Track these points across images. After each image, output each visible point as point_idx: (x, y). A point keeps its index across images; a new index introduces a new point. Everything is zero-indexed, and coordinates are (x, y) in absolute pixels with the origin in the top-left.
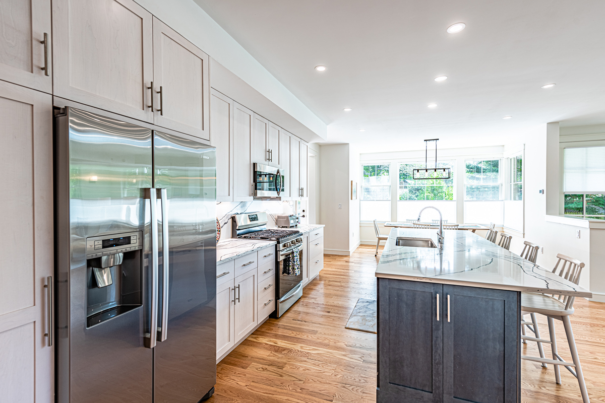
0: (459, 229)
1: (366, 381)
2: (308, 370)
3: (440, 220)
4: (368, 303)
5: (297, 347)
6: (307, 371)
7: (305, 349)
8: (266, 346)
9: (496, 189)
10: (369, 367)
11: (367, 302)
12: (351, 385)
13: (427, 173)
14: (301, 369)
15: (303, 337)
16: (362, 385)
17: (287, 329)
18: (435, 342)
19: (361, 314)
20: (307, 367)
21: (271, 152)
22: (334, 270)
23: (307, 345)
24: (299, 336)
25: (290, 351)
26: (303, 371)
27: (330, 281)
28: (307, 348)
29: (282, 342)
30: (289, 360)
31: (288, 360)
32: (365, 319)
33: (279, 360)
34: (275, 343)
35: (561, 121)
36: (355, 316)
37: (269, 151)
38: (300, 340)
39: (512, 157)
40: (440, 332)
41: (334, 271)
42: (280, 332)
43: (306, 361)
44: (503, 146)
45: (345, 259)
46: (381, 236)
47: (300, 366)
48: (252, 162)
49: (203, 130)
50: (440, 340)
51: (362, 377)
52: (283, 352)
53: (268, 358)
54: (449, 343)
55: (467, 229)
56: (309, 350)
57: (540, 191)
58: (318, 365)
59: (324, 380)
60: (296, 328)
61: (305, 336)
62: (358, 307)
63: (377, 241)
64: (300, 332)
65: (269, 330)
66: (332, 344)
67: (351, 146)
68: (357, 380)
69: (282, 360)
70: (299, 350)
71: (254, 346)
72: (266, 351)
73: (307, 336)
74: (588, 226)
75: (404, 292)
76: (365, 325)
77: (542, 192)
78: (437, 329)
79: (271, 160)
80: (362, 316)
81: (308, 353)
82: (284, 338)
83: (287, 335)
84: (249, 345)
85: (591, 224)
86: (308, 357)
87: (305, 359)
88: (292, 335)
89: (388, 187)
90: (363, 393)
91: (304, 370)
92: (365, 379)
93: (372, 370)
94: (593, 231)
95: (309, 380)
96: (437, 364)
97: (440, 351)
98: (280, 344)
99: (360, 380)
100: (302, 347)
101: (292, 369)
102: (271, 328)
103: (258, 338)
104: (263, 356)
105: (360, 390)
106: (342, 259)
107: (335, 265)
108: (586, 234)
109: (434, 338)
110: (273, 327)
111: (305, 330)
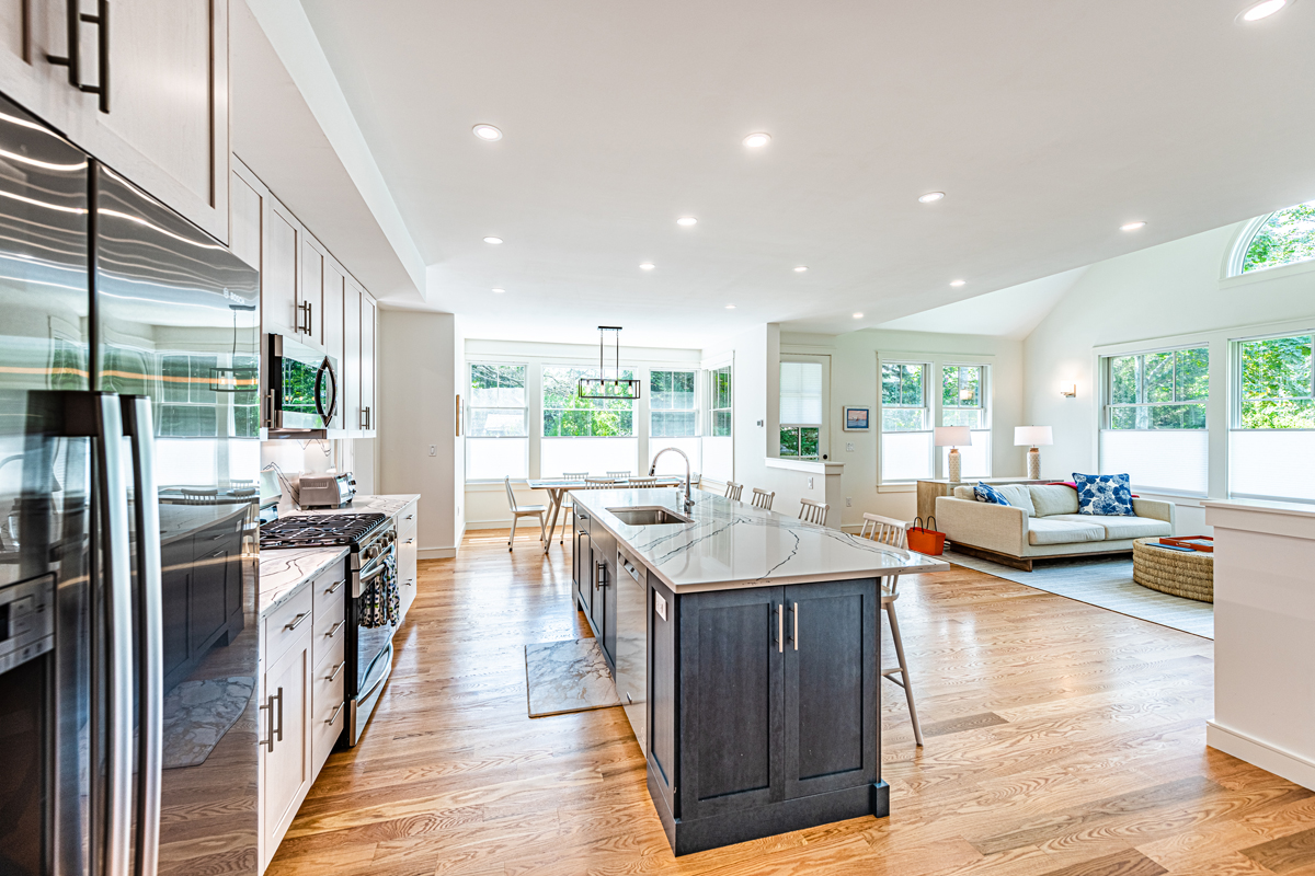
0: (657, 486)
1: (630, 815)
2: (499, 847)
3: (686, 474)
4: (548, 652)
5: (443, 803)
6: (498, 851)
7: (465, 801)
8: (355, 834)
9: (691, 418)
10: (620, 785)
11: (545, 649)
12: (610, 838)
13: (603, 388)
14: (482, 853)
15: (445, 774)
16: (627, 827)
17: (390, 768)
18: (774, 691)
19: (547, 678)
20: (493, 842)
21: (310, 310)
22: (436, 594)
23: (465, 788)
24: (433, 775)
25: (430, 820)
26: (491, 856)
27: (439, 621)
28: (471, 798)
29: (394, 806)
30: (440, 844)
31: (436, 846)
32: (561, 686)
33: (411, 856)
34: (376, 816)
35: (784, 323)
36: (537, 685)
37: (305, 307)
38: (440, 783)
39: (711, 369)
40: (781, 672)
41: (438, 598)
42: (376, 783)
43: (482, 829)
44: (701, 350)
45: (448, 565)
46: (520, 509)
47: (474, 846)
48: (266, 331)
49: (212, 204)
50: (780, 686)
51: (619, 810)
52: (413, 832)
53: (377, 863)
54: (794, 686)
55: (665, 486)
56: (477, 797)
57: (759, 423)
58: (517, 826)
59: (549, 853)
60: (415, 755)
61: (450, 768)
62: (534, 664)
63: (513, 519)
64: (429, 762)
65: (338, 788)
66: (520, 763)
67: (458, 319)
68: (614, 821)
69: (419, 853)
70: (453, 808)
71: (316, 849)
72: (359, 848)
73: (455, 767)
74: (823, 472)
75: (724, 614)
76: (566, 698)
77: (760, 423)
78: (777, 668)
79: (310, 330)
80: (551, 682)
81: (477, 807)
82: (392, 793)
83: (400, 782)
84: (295, 854)
85: (829, 468)
86: (482, 816)
87: (480, 824)
88: (414, 778)
89: (523, 411)
90: (639, 843)
91: (489, 853)
92: (626, 812)
93: (628, 788)
94: (831, 478)
95: (515, 871)
96: (776, 731)
97: (780, 707)
98: (391, 814)
99: (619, 820)
100: (454, 799)
101: (459, 864)
102: (343, 779)
103: (314, 821)
104: (358, 865)
105: (630, 841)
106: (443, 568)
107: (432, 583)
108: (821, 483)
109: (772, 686)
110: (346, 775)
111: (441, 755)
